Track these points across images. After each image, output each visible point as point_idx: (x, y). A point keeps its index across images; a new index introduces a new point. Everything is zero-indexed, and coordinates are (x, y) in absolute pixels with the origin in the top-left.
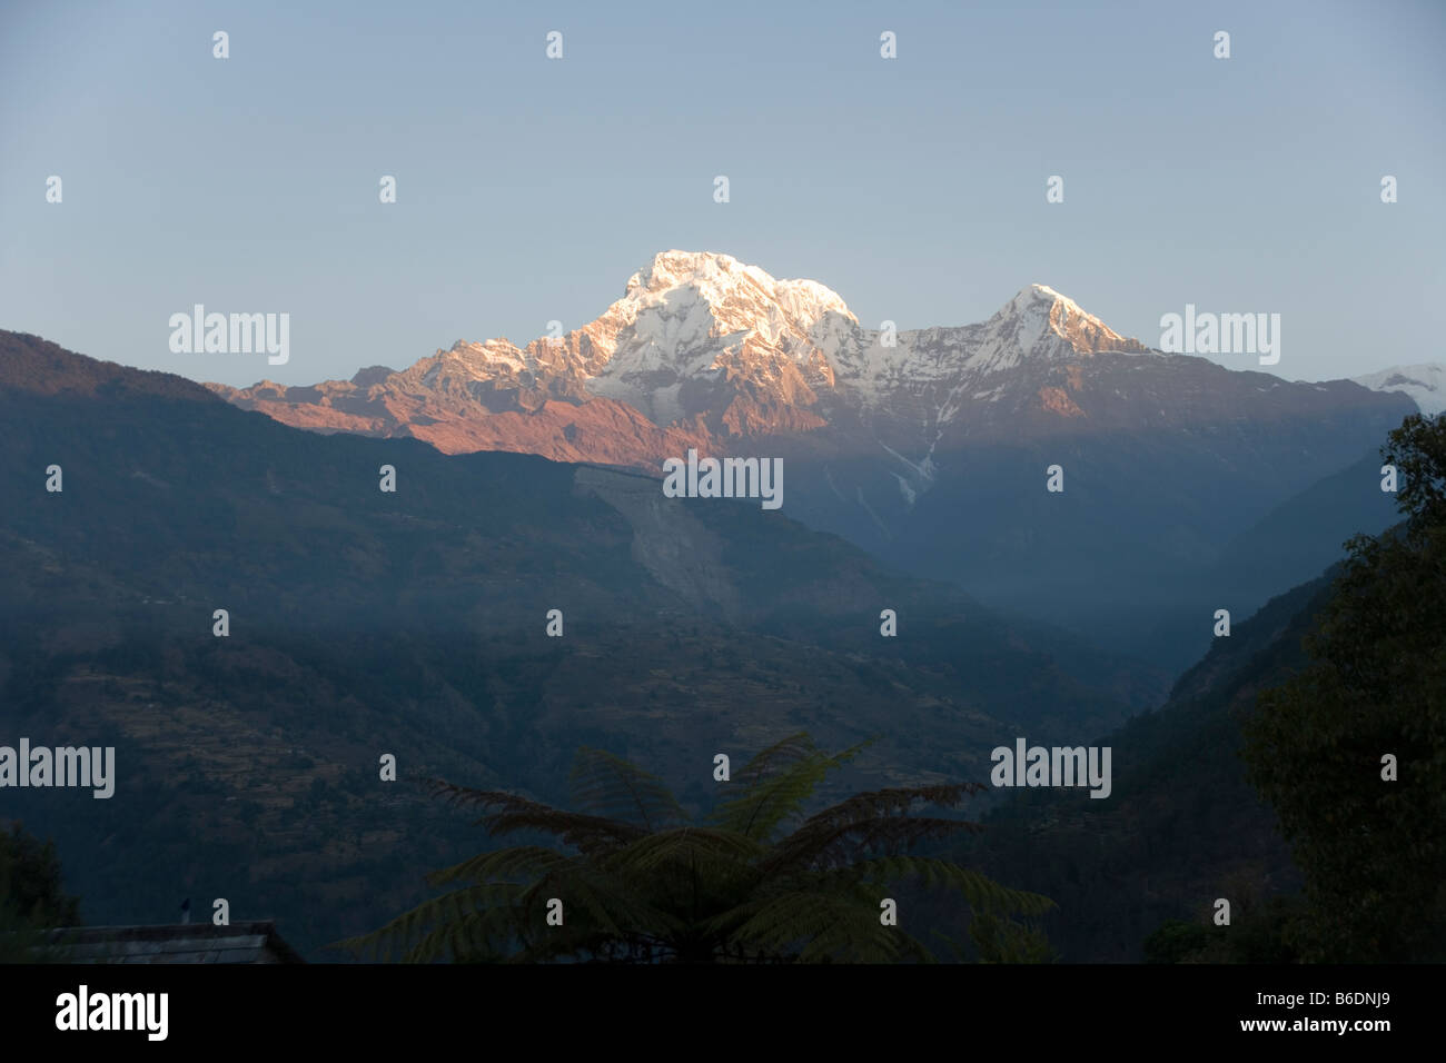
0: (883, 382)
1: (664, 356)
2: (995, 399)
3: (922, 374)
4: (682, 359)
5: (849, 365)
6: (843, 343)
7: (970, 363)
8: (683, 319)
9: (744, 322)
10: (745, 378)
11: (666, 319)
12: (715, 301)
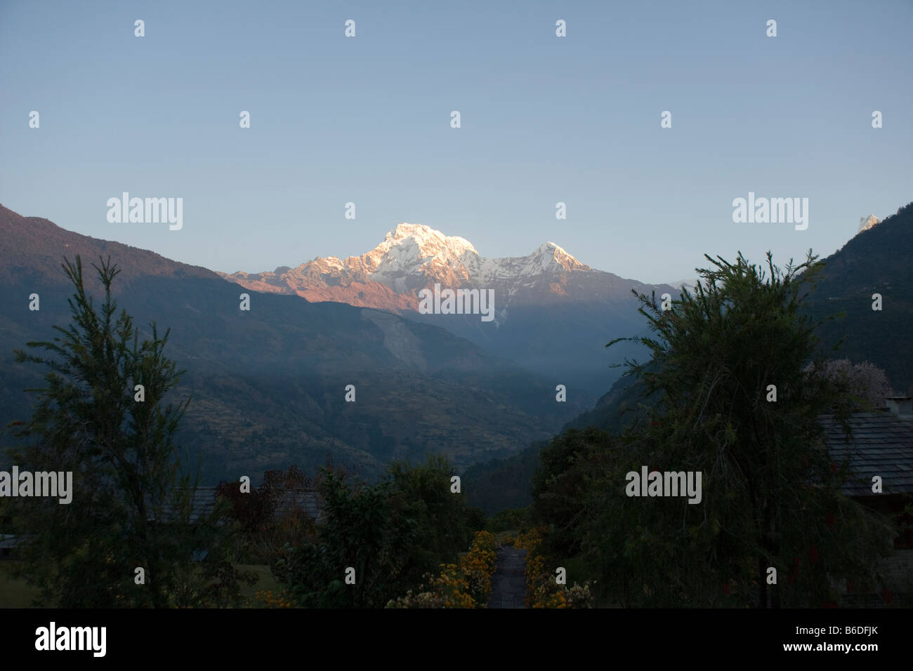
0: (488, 279)
1: (400, 266)
2: (532, 287)
3: (503, 276)
4: (407, 267)
5: (474, 271)
6: (472, 262)
7: (522, 272)
8: (407, 251)
9: (433, 253)
10: (432, 275)
11: (401, 250)
12: (421, 244)
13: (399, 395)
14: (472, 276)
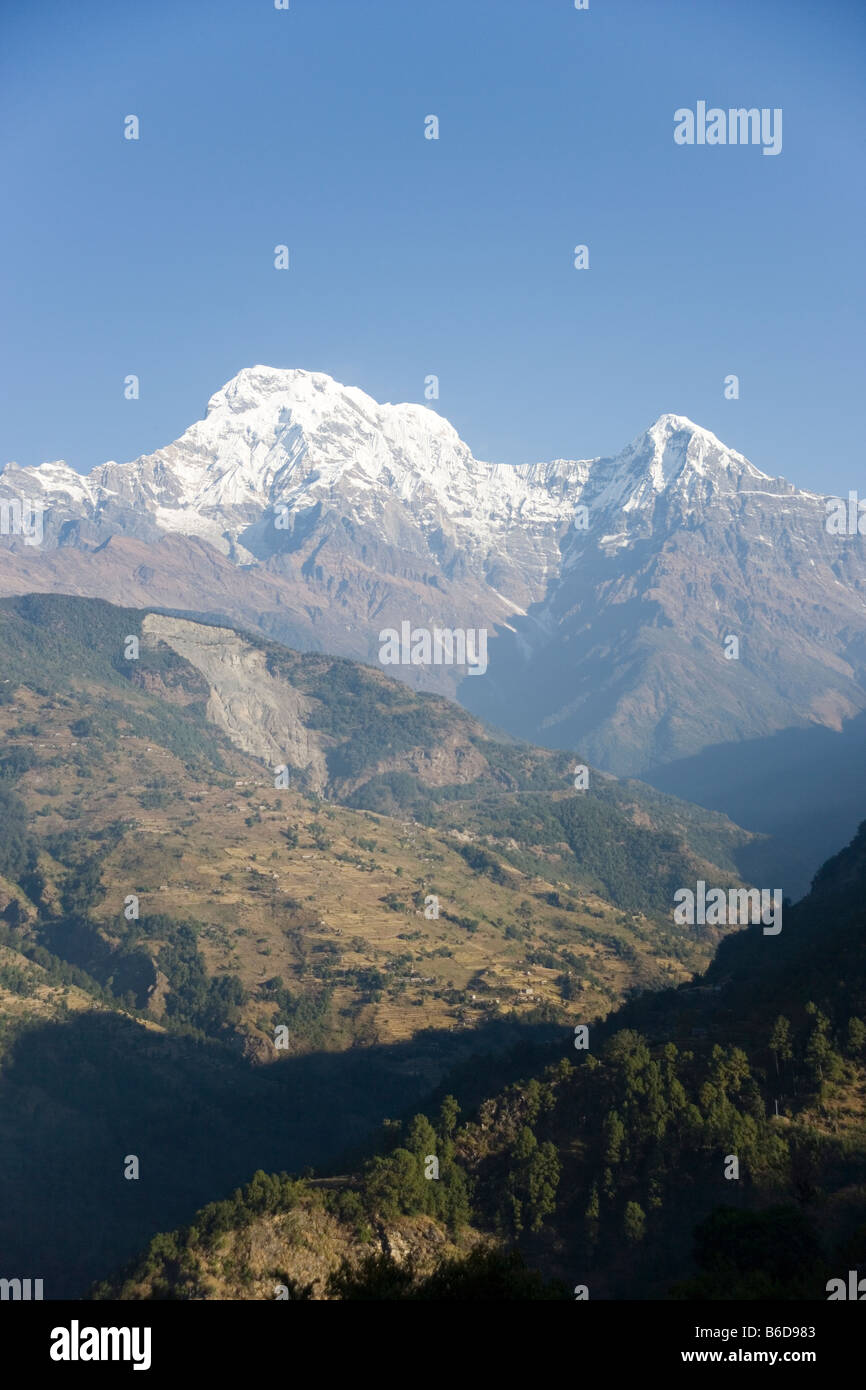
0: (497, 523)
1: (251, 488)
2: (624, 544)
3: (543, 514)
4: (271, 492)
5: (460, 502)
6: (454, 477)
9: (342, 450)
10: (342, 514)
11: (254, 443)
12: (310, 426)
13: (253, 859)
14: (456, 515)
